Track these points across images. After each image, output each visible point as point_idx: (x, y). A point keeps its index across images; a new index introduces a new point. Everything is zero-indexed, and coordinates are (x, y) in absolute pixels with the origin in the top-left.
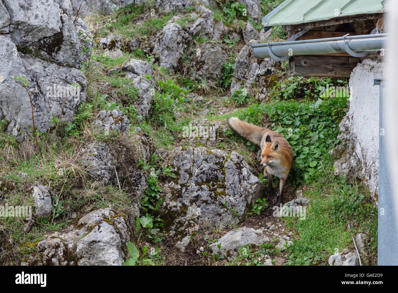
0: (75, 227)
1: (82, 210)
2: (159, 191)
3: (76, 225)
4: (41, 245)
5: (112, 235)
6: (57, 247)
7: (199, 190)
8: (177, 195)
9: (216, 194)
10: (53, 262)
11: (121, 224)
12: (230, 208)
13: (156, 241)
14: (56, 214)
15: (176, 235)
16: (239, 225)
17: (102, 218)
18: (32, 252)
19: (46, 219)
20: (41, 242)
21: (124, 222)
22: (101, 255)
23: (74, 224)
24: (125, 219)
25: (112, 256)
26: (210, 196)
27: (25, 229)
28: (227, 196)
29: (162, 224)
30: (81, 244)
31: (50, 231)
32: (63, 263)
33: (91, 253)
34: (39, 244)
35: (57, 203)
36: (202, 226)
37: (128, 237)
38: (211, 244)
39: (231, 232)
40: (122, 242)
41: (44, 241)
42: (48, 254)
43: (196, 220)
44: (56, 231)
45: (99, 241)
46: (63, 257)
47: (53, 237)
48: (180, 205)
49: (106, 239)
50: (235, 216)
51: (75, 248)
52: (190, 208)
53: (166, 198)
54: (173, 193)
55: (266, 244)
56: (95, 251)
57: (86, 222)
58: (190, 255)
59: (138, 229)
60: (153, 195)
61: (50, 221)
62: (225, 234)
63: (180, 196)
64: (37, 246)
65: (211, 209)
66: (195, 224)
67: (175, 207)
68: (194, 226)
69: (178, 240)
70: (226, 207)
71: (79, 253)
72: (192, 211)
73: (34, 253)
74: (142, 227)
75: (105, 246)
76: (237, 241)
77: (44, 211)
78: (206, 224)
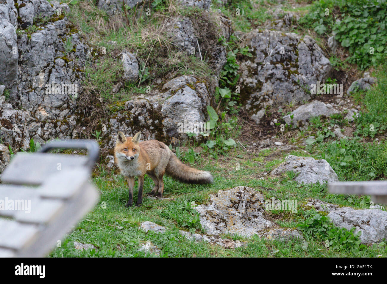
0: (160, 91)
1: (166, 76)
2: (236, 69)
3: (161, 89)
4: (128, 104)
5: (194, 98)
6: (144, 106)
7: (273, 69)
8: (254, 73)
9: (289, 73)
10: (139, 119)
11: (202, 89)
12: (302, 85)
13: (233, 112)
14: (142, 79)
15: (251, 109)
16: (310, 101)
17: (185, 83)
18: (120, 110)
19: (133, 83)
20: (129, 102)
21: (205, 87)
22: (183, 116)
23: (159, 88)
24: (206, 85)
25: (193, 117)
26: (284, 74)
27: (114, 90)
28: (300, 75)
29: (239, 98)
30: (166, 105)
31: (136, 94)
32: (148, 121)
33: (174, 113)
34: (127, 103)
35: (144, 69)
36: (276, 101)
37: (209, 102)
38: (284, 116)
39: (303, 106)
40: (203, 105)
41: (132, 101)
42: (135, 112)
43: (271, 95)
44: (142, 94)
45: (182, 103)
46: (149, 116)
47: (140, 99)
48: (256, 81)
49: (189, 101)
50: (307, 93)
51: (160, 108)
52: (265, 85)
53: (243, 74)
54: (249, 71)
55: (336, 116)
56: (178, 112)
57: (170, 87)
58: (264, 126)
59: (217, 97)
60: (231, 71)
61: (137, 86)
62: (297, 108)
63: (256, 73)
64: (124, 105)
65: (284, 87)
66: (270, 99)
67: (251, 83)
68: (269, 100)
69: (253, 113)
70: (299, 85)
71: (163, 113)
72: (267, 87)
73: (122, 110)
74: (221, 97)
75: (187, 107)
76: (309, 113)
77: (131, 75)
78: (279, 100)
